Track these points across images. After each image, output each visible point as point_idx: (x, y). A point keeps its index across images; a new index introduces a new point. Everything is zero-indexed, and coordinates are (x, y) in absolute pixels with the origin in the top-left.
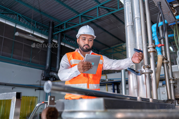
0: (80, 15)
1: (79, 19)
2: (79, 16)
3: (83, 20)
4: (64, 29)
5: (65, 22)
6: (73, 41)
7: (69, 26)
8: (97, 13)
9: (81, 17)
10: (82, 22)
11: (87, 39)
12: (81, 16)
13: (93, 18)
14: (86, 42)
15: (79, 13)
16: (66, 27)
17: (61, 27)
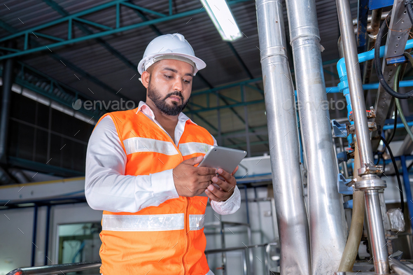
0: (70, 18)
1: (67, 28)
2: (67, 21)
3: (77, 32)
4: (22, 49)
5: (26, 32)
6: (44, 84)
7: (37, 45)
8: (115, 18)
9: (73, 24)
10: (74, 37)
11: (178, 77)
12: (73, 20)
13: (102, 30)
14: (177, 85)
15: (66, 14)
16: (30, 47)
17: (15, 43)
